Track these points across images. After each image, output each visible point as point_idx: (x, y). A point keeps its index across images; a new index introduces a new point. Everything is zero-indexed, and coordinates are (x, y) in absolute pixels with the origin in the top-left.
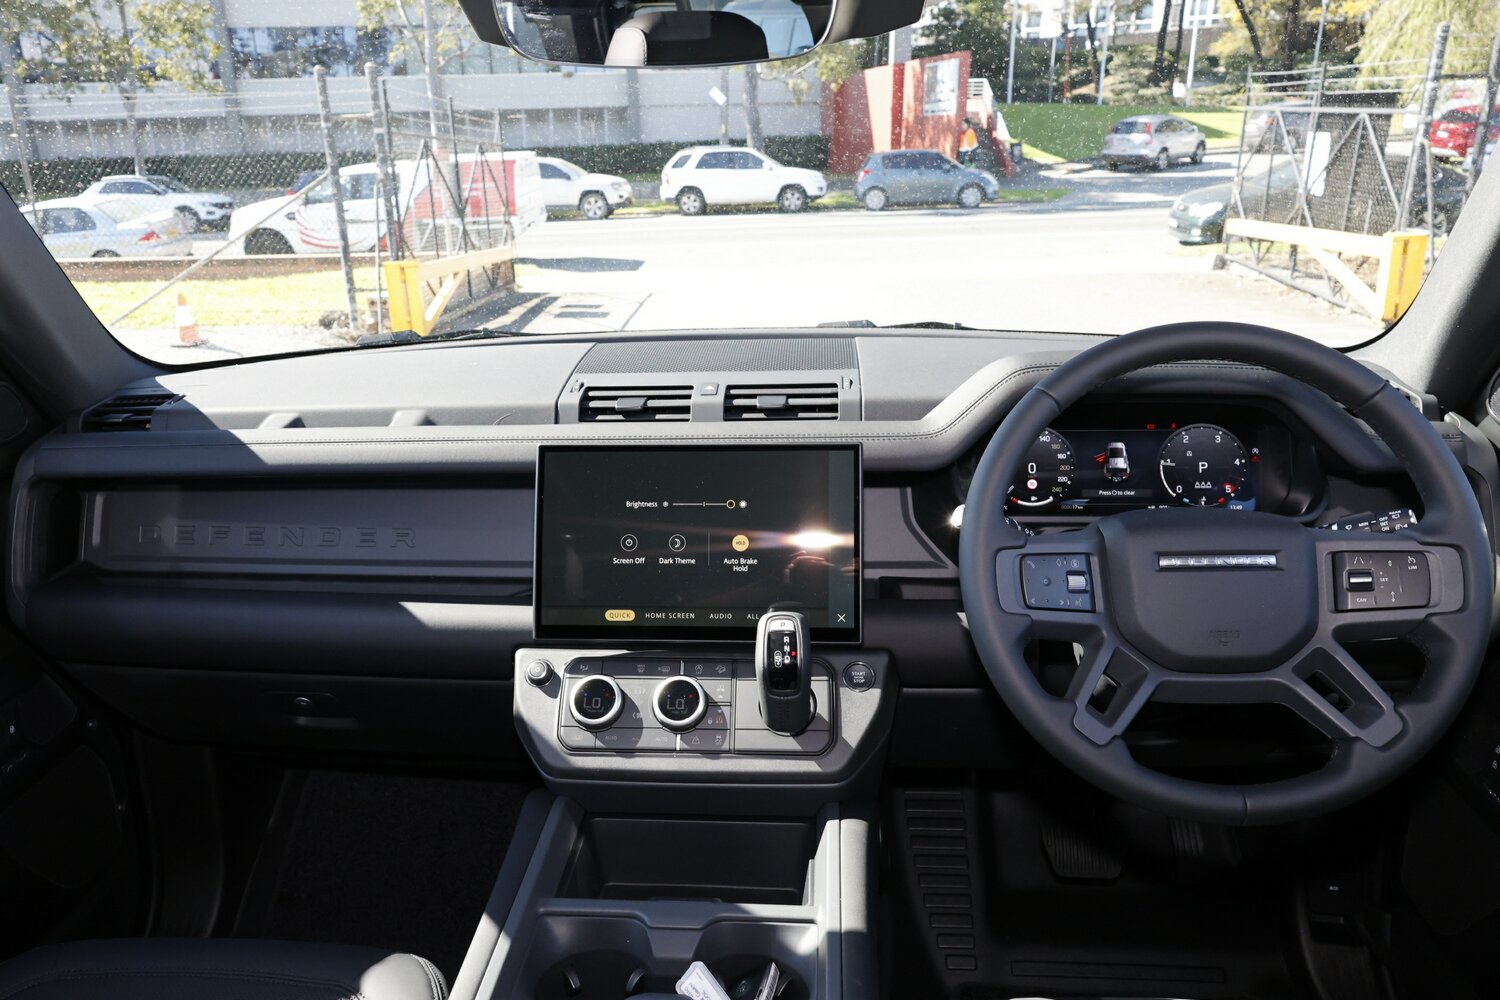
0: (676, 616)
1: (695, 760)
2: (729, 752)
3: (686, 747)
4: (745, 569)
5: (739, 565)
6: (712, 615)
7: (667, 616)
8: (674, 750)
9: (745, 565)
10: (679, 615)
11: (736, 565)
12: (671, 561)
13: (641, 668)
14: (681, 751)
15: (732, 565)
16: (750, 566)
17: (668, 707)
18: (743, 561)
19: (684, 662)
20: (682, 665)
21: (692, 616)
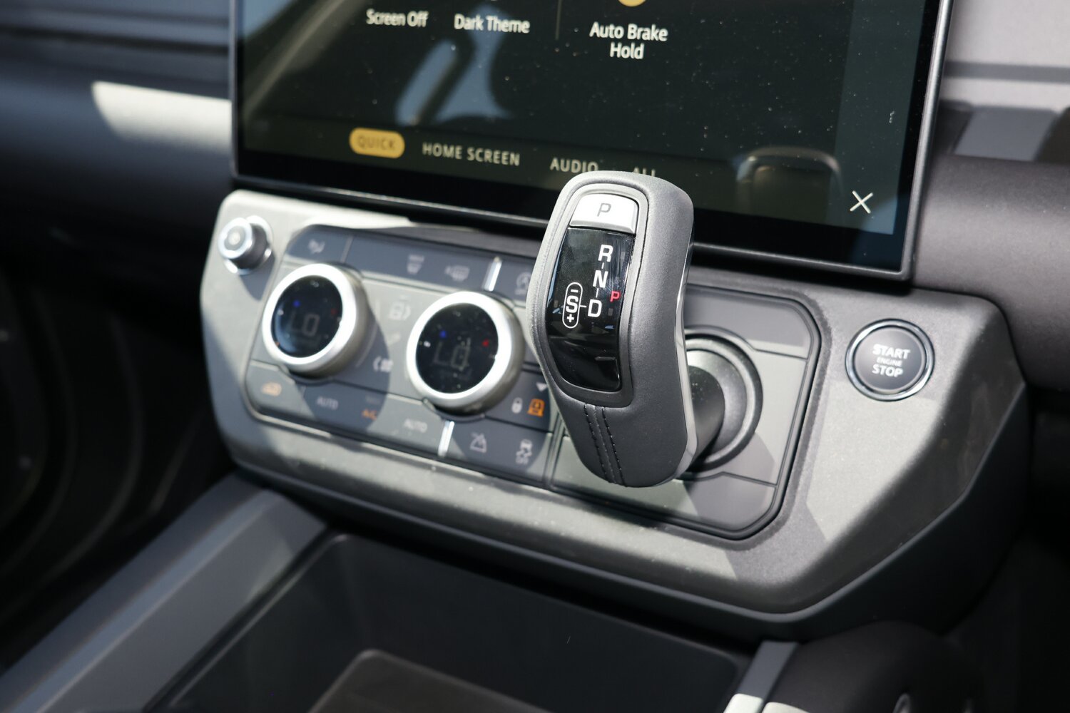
0: (482, 155)
1: (471, 487)
2: (542, 483)
3: (458, 452)
4: (637, 53)
5: (625, 41)
6: (555, 164)
7: (464, 154)
8: (431, 453)
9: (638, 42)
10: (488, 155)
11: (616, 41)
12: (479, 26)
13: (415, 261)
14: (449, 459)
15: (608, 41)
16: (650, 45)
17: (436, 360)
18: (634, 31)
19: (504, 262)
20: (496, 267)
21: (515, 159)
